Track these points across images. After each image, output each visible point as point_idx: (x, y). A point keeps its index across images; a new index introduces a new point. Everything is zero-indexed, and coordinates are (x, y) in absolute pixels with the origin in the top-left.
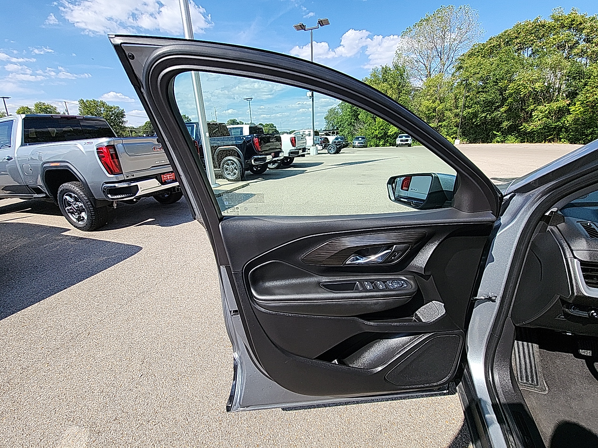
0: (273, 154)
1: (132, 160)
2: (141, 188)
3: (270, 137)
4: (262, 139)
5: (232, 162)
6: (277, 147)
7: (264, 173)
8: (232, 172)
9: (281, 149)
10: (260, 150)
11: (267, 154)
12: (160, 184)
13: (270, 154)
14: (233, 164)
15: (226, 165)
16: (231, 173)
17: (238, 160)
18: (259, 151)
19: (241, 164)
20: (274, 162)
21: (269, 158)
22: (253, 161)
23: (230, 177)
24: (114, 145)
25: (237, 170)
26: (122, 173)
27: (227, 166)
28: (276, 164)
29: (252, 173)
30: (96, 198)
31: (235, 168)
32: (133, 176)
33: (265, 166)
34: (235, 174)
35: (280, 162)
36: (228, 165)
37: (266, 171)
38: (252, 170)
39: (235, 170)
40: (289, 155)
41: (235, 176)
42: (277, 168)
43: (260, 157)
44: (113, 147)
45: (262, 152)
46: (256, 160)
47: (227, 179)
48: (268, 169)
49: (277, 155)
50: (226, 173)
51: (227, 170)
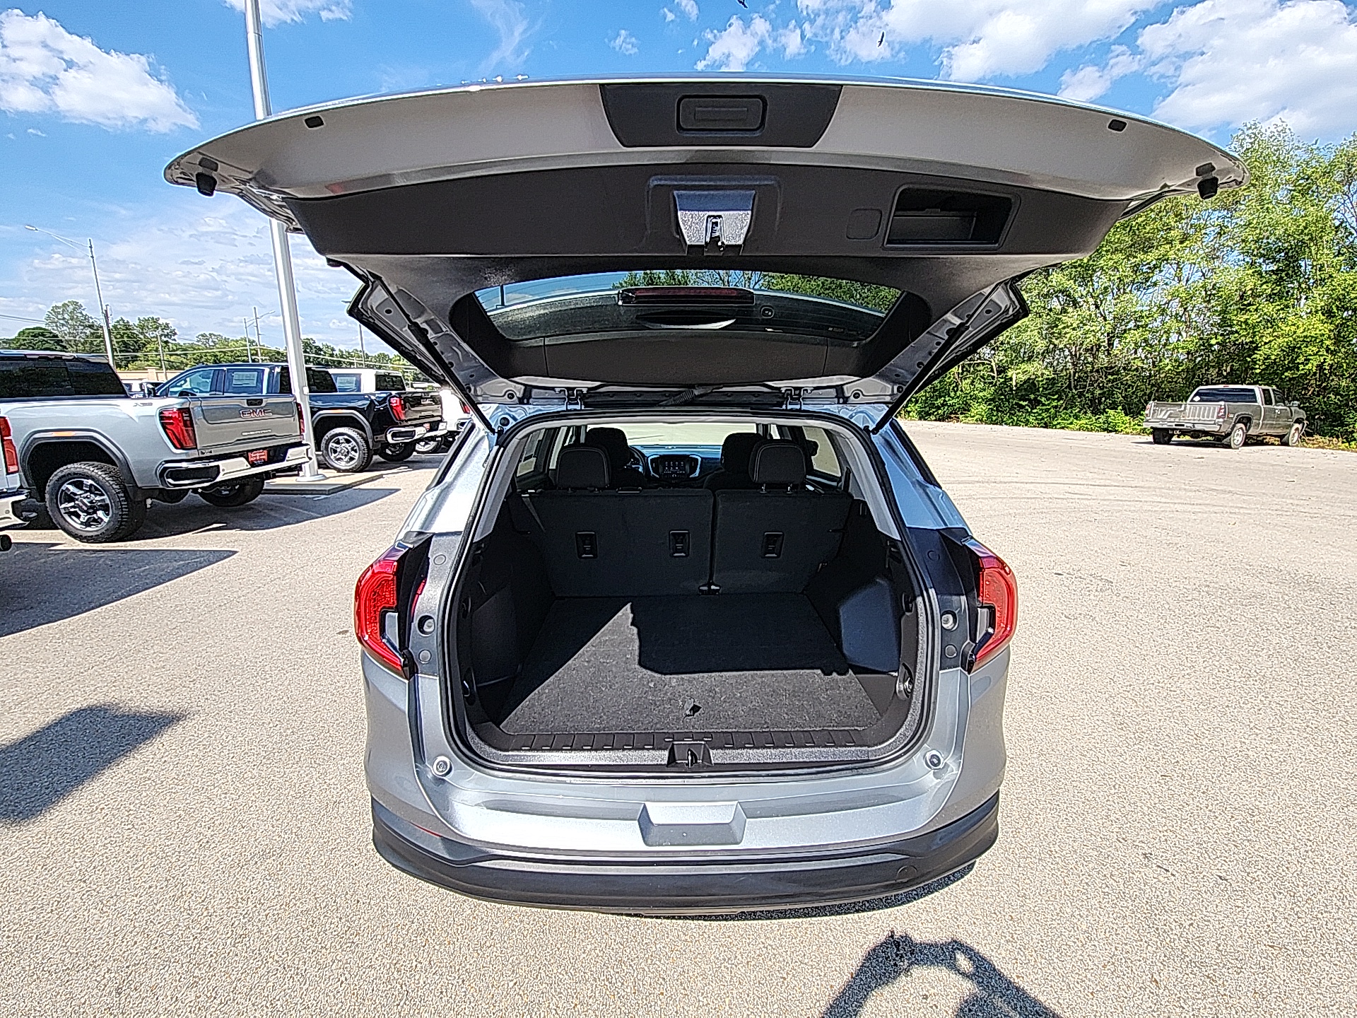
0: (427, 426)
1: (212, 429)
2: (223, 470)
3: (421, 398)
4: (406, 400)
5: (346, 437)
6: (435, 414)
7: (409, 459)
8: (346, 456)
9: (441, 416)
10: (403, 418)
11: (416, 426)
12: (249, 466)
13: (421, 425)
14: (348, 441)
15: (334, 442)
16: (343, 457)
17: (358, 434)
18: (403, 421)
19: (367, 442)
20: (427, 440)
21: (420, 432)
22: (389, 437)
23: (342, 465)
24: (188, 408)
25: (356, 451)
26: (196, 448)
27: (335, 445)
28: (432, 443)
29: (383, 460)
30: (139, 485)
31: (352, 449)
32: (211, 452)
33: (410, 447)
34: (352, 459)
35: (440, 439)
36: (338, 442)
37: (412, 457)
38: (383, 455)
39: (353, 453)
40: (458, 428)
41: (351, 463)
42: (434, 451)
43: (403, 429)
44: (187, 410)
45: (407, 421)
46: (394, 435)
47: (335, 468)
48: (415, 453)
49: (434, 426)
50: (332, 457)
51: (335, 452)
